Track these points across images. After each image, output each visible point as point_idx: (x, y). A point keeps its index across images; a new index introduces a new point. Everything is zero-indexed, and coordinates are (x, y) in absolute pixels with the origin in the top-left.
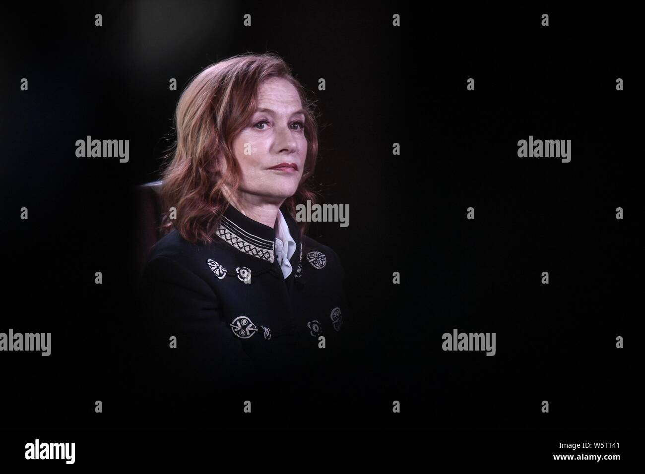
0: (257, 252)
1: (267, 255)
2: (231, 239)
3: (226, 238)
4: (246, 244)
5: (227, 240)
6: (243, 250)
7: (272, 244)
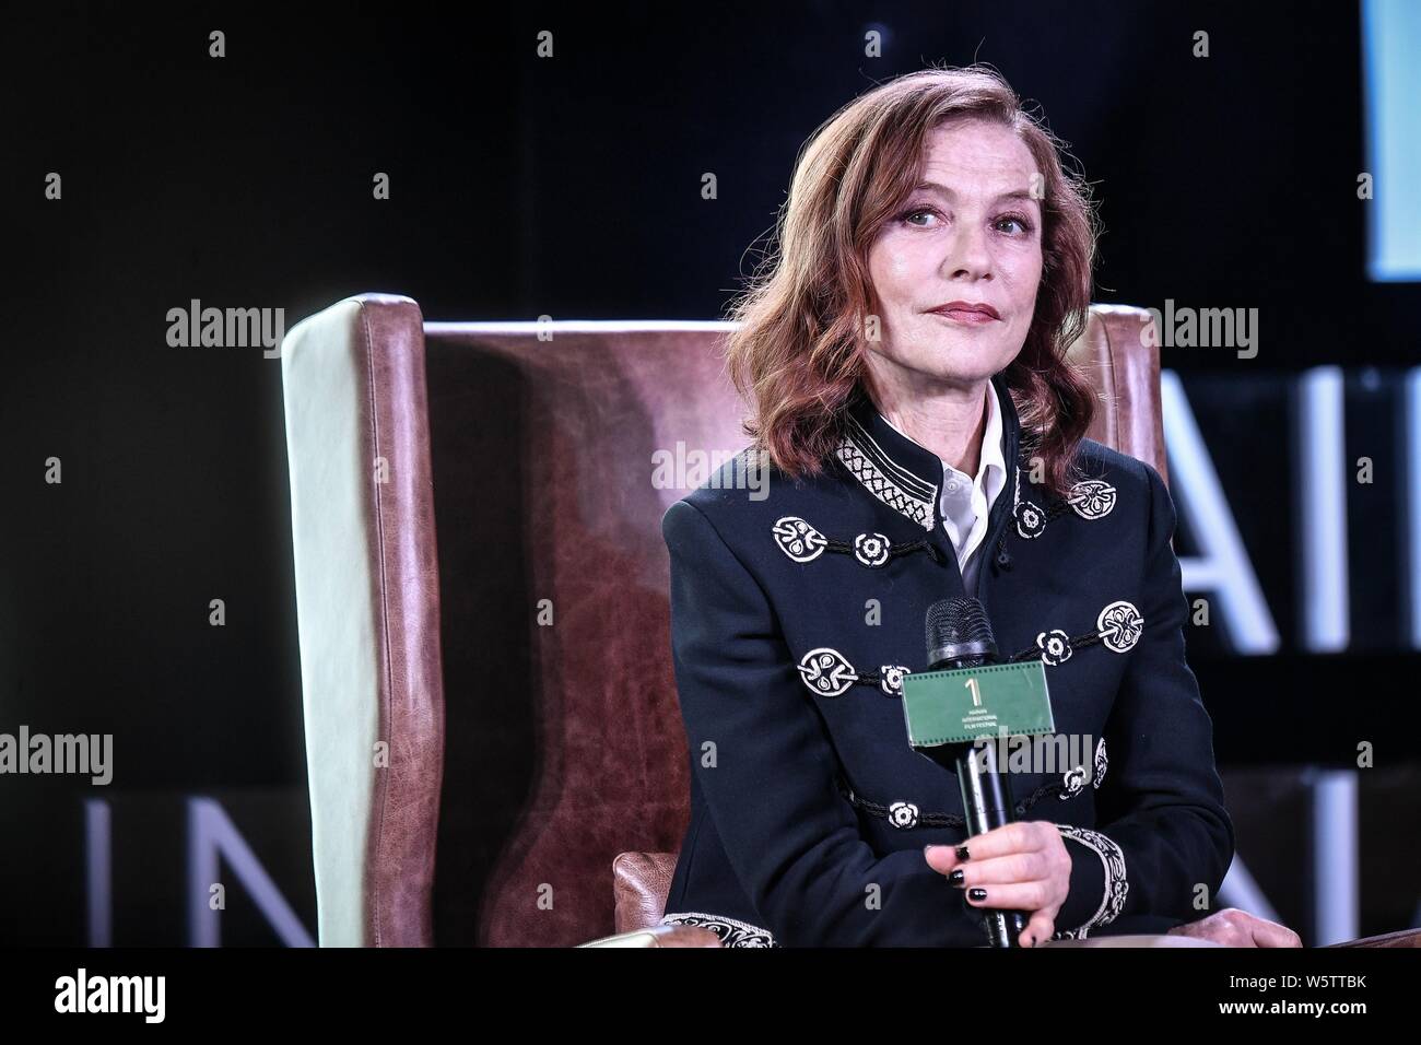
0: (905, 505)
1: (920, 513)
2: (861, 471)
3: (853, 467)
4: (888, 484)
5: (854, 470)
6: (880, 496)
7: (932, 490)
